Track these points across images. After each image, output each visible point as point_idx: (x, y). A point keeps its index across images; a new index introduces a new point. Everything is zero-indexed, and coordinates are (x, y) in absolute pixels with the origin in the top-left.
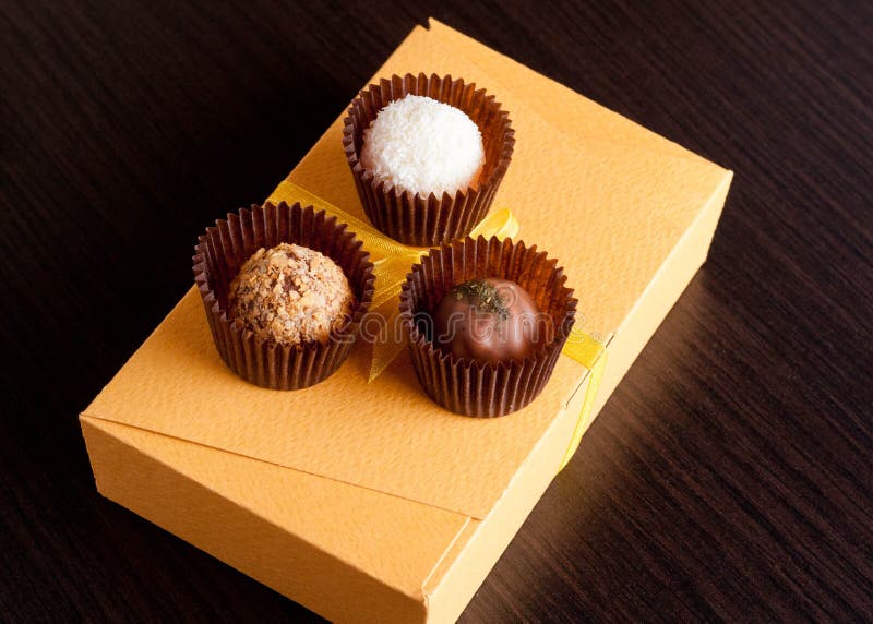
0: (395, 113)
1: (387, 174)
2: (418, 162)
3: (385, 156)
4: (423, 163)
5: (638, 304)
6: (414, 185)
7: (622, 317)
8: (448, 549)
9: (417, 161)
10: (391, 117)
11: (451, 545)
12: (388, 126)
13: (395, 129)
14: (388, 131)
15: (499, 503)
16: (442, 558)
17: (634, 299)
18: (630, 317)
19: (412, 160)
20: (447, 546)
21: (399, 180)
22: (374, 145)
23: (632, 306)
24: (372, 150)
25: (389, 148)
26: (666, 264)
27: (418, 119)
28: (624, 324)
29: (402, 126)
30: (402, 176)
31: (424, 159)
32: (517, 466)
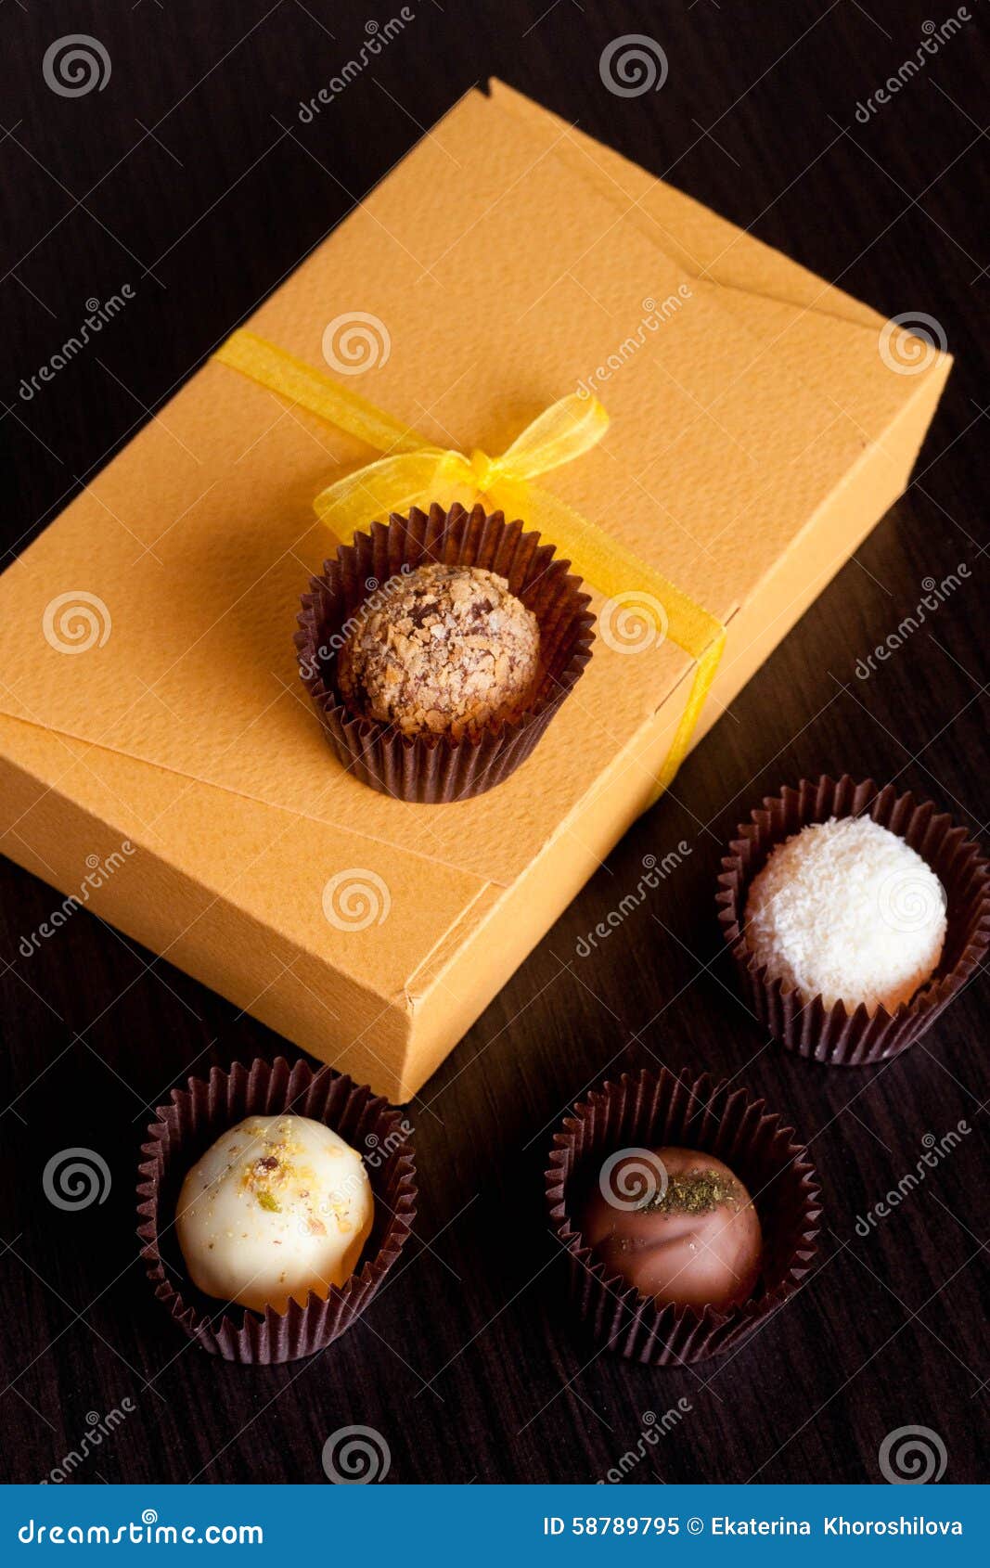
0: (824, 841)
1: (768, 929)
2: (819, 933)
3: (777, 900)
4: (826, 937)
5: (782, 561)
6: (801, 963)
7: (754, 580)
8: (451, 928)
9: (818, 929)
10: (813, 845)
11: (455, 923)
12: (801, 857)
13: (809, 868)
14: (799, 865)
15: (535, 861)
16: (440, 942)
17: (775, 552)
18: (767, 578)
19: (812, 925)
20: (450, 923)
21: (782, 947)
22: (771, 876)
23: (770, 564)
24: (766, 883)
25: (787, 892)
26: (832, 497)
27: (849, 866)
28: (757, 591)
29: (819, 868)
30: (787, 942)
31: (829, 932)
32: (569, 805)
